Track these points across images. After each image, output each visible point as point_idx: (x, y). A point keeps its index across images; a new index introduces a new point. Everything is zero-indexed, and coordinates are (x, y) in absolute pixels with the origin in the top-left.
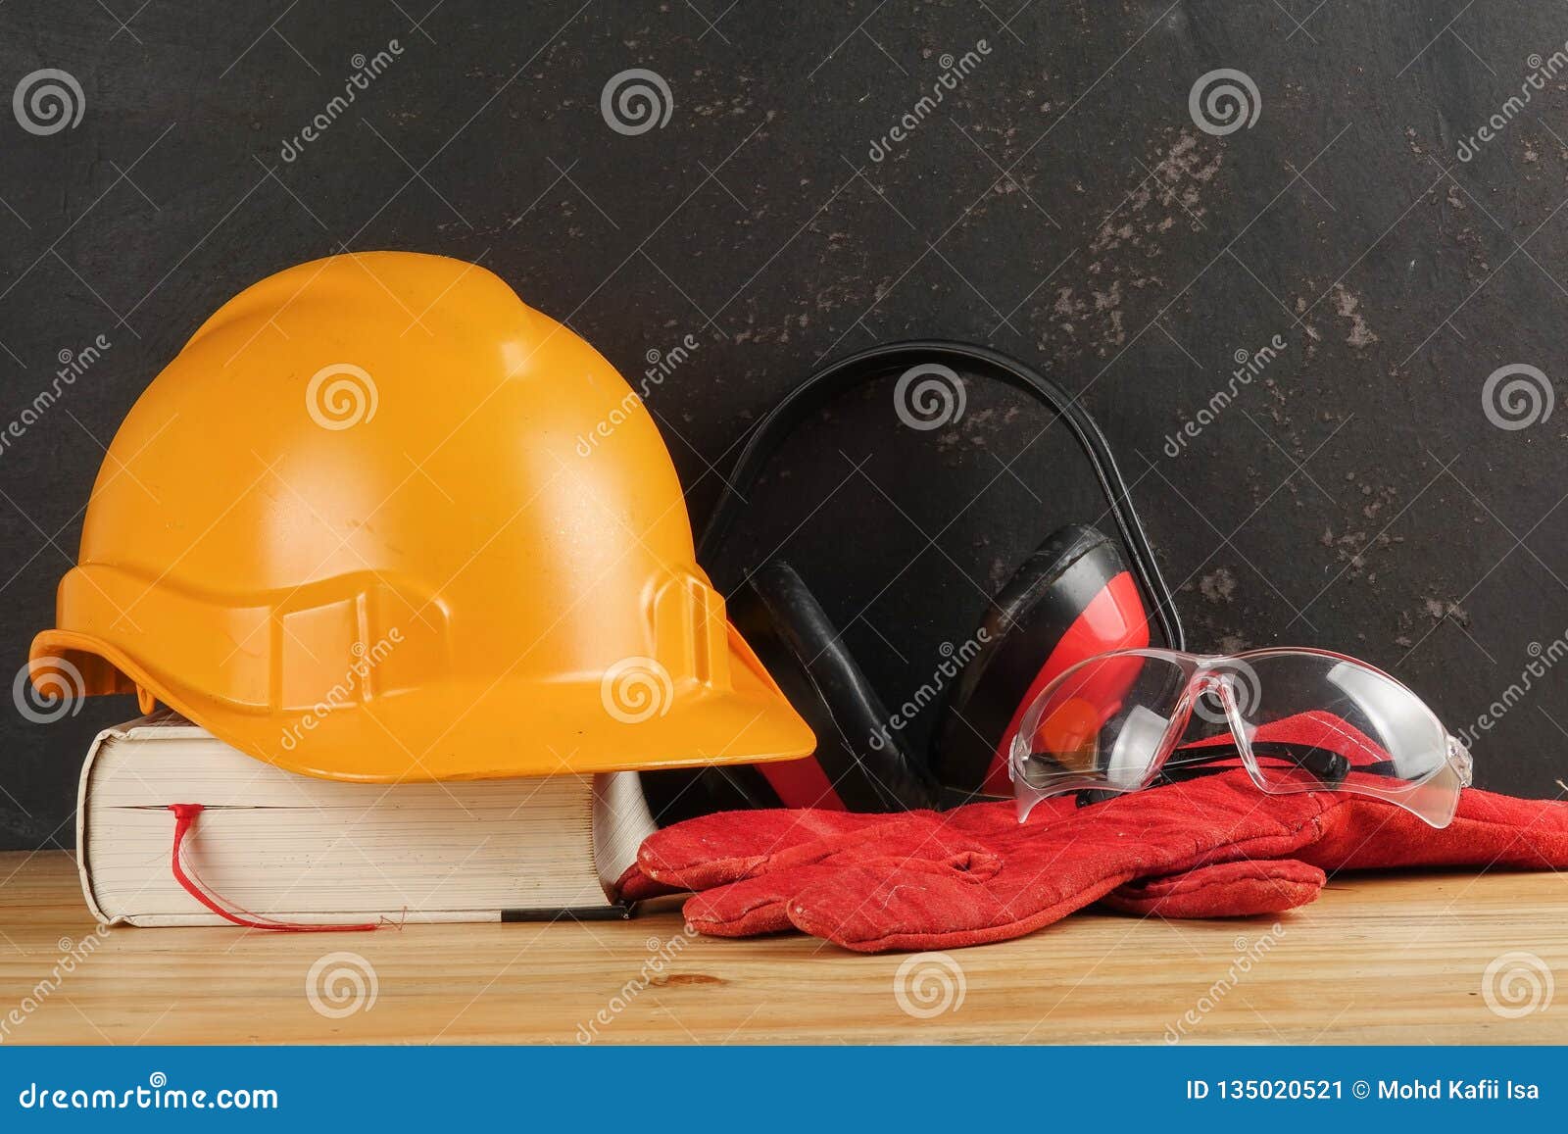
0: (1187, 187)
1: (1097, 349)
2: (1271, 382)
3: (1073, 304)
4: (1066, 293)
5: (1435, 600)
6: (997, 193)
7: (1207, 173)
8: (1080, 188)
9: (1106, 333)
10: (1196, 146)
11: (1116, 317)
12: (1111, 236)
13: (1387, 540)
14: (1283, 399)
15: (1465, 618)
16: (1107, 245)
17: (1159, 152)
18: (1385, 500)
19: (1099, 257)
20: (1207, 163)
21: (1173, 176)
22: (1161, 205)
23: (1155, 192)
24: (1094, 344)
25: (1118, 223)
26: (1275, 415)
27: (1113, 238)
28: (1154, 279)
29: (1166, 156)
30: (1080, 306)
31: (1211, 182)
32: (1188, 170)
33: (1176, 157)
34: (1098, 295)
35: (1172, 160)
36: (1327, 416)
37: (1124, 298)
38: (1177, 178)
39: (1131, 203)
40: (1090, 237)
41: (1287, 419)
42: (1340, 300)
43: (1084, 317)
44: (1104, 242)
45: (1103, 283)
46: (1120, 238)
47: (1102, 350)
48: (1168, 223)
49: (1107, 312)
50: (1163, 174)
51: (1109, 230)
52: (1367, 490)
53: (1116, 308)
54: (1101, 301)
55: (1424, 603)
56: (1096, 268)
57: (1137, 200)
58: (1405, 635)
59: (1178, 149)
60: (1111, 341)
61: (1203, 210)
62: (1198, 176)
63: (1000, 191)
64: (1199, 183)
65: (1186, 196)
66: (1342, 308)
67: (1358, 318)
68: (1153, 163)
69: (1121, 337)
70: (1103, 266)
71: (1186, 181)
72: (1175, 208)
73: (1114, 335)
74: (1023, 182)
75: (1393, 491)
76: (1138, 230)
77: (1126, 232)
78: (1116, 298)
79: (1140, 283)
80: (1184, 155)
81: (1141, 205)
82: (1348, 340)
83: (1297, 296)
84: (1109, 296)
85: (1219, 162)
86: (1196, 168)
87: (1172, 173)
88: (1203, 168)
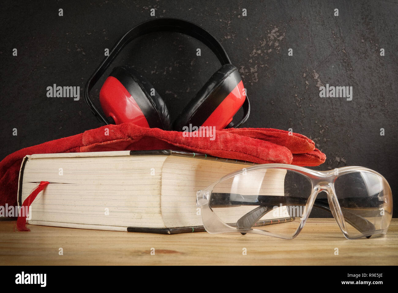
0: (276, 41)
1: (251, 83)
2: (296, 95)
3: (245, 70)
4: (243, 67)
5: (338, 157)
6: (225, 38)
7: (281, 38)
8: (247, 39)
9: (253, 79)
10: (278, 30)
11: (256, 74)
12: (255, 53)
13: (326, 140)
14: (299, 100)
15: (345, 162)
16: (254, 55)
17: (269, 31)
18: (326, 129)
19: (252, 58)
20: (281, 35)
21: (272, 38)
22: (269, 45)
23: (267, 42)
24: (250, 82)
25: (257, 49)
26: (297, 104)
27: (256, 53)
28: (266, 65)
29: (270, 33)
30: (246, 71)
31: (282, 40)
32: (276, 36)
33: (273, 33)
34: (251, 68)
35: (272, 34)
36: (311, 105)
37: (258, 70)
38: (273, 39)
39: (261, 44)
40: (250, 52)
41: (300, 106)
42: (314, 75)
43: (247, 74)
44: (253, 54)
45: (253, 65)
46: (258, 53)
47: (252, 84)
48: (270, 50)
49: (253, 73)
50: (270, 37)
51: (255, 51)
52: (321, 126)
53: (256, 72)
54: (252, 70)
55: (335, 158)
56: (251, 61)
57: (262, 43)
58: (330, 166)
59: (274, 31)
60: (254, 81)
61: (280, 48)
62: (278, 39)
63: (226, 38)
64: (279, 40)
65: (275, 44)
66: (315, 77)
67: (319, 80)
68: (267, 34)
69: (257, 80)
70: (253, 61)
71: (275, 40)
72: (273, 46)
73: (255, 79)
74: (232, 36)
75: (327, 127)
76: (263, 52)
77: (259, 52)
78: (256, 70)
79: (263, 66)
80: (275, 33)
81: (263, 45)
82: (317, 85)
83: (304, 73)
84: (254, 69)
85: (284, 35)
86: (278, 36)
87: (272, 37)
88: (280, 36)
